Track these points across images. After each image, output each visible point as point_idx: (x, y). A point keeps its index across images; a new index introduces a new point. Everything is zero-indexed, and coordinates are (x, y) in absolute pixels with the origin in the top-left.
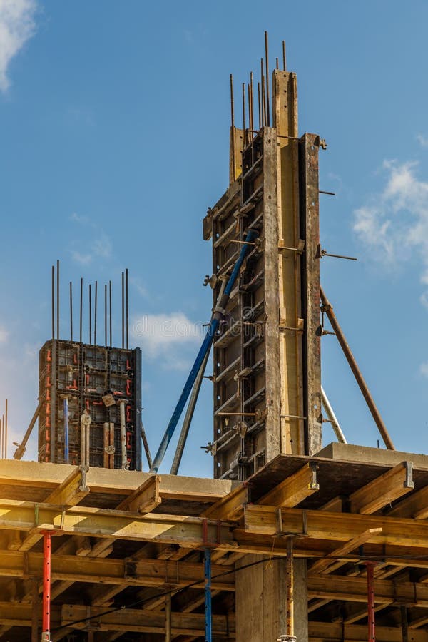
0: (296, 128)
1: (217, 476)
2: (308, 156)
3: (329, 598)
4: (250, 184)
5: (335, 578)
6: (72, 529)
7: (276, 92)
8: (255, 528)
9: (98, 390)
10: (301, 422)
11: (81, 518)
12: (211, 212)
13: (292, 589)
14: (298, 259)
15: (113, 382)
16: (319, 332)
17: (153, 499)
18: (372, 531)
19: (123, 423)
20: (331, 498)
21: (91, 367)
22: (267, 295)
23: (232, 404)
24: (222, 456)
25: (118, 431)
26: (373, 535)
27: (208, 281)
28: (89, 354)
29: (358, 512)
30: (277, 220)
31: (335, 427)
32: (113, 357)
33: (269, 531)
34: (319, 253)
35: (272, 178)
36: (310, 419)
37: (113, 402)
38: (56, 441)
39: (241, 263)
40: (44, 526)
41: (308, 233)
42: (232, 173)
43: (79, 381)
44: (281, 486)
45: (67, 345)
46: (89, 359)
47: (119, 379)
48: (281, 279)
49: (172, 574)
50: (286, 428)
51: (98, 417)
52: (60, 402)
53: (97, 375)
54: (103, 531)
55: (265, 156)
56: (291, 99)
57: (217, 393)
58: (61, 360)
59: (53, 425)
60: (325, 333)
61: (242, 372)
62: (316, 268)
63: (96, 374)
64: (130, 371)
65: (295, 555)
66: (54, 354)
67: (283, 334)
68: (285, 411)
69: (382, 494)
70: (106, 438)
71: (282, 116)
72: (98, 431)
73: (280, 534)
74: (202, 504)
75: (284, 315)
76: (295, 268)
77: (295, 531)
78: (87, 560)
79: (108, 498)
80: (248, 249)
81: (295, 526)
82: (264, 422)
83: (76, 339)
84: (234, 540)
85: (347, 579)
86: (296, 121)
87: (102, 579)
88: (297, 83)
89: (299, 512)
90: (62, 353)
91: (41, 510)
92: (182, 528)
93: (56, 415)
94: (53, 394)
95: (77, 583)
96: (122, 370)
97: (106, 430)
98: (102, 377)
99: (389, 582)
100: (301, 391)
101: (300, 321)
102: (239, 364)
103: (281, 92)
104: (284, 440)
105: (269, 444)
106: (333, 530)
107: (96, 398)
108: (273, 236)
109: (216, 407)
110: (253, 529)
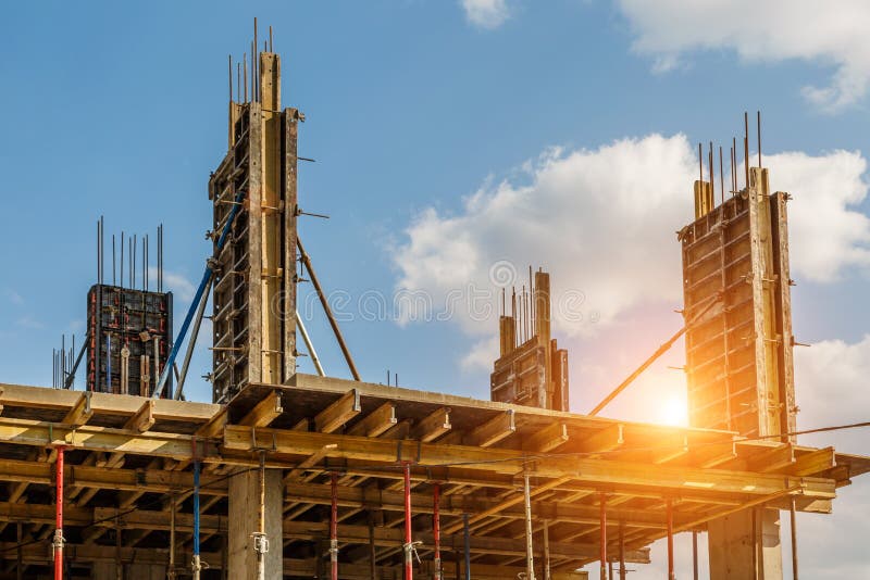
0: (279, 103)
1: (215, 401)
2: (288, 128)
3: (313, 503)
4: (241, 151)
5: (314, 486)
6: (82, 445)
7: (262, 72)
8: (232, 444)
9: (136, 328)
10: (279, 356)
11: (89, 436)
12: (213, 176)
13: (263, 495)
14: (279, 216)
15: (149, 321)
16: (295, 279)
17: (148, 419)
18: (328, 446)
19: (157, 356)
20: (299, 420)
21: (130, 308)
22: (251, 248)
23: (225, 341)
24: (219, 383)
25: (152, 363)
26: (330, 450)
27: (209, 235)
28: (129, 297)
29: (320, 431)
30: (261, 183)
31: (315, 360)
32: (149, 300)
33: (245, 446)
34: (296, 213)
35: (257, 147)
36: (286, 353)
37: (148, 338)
38: (100, 370)
39: (232, 221)
40: (58, 442)
41: (287, 193)
42: (231, 142)
43: (120, 320)
44: (255, 409)
45: (109, 290)
46: (128, 301)
47: (154, 319)
48: (264, 234)
49: (177, 482)
50: (266, 361)
51: (136, 351)
52: (103, 339)
53: (135, 315)
54: (108, 446)
55: (251, 127)
56: (275, 77)
57: (216, 331)
58: (104, 302)
59: (98, 357)
60: (301, 280)
61: (233, 313)
62: (293, 225)
63: (133, 314)
64: (163, 312)
65: (267, 466)
66: (98, 297)
67: (264, 281)
68: (266, 346)
69: (337, 416)
70: (143, 368)
71: (267, 92)
72: (135, 362)
73: (254, 449)
74: (195, 424)
75: (265, 266)
76: (276, 224)
77: (266, 446)
78: (105, 470)
79: (115, 419)
80: (238, 208)
81: (267, 442)
82: (248, 356)
83: (118, 284)
84: (219, 454)
85: (323, 486)
86: (279, 97)
87: (118, 486)
88: (279, 63)
89: (270, 431)
90: (105, 296)
91: (55, 429)
92: (175, 444)
93: (100, 349)
94: (98, 330)
95: (101, 490)
96: (157, 311)
97: (143, 362)
98: (139, 316)
99: (359, 490)
100: (279, 330)
101: (280, 270)
102: (230, 307)
103: (266, 71)
104: (264, 371)
105: (250, 374)
106: (300, 446)
107: (134, 334)
108: (257, 197)
109: (215, 342)
110: (230, 445)
